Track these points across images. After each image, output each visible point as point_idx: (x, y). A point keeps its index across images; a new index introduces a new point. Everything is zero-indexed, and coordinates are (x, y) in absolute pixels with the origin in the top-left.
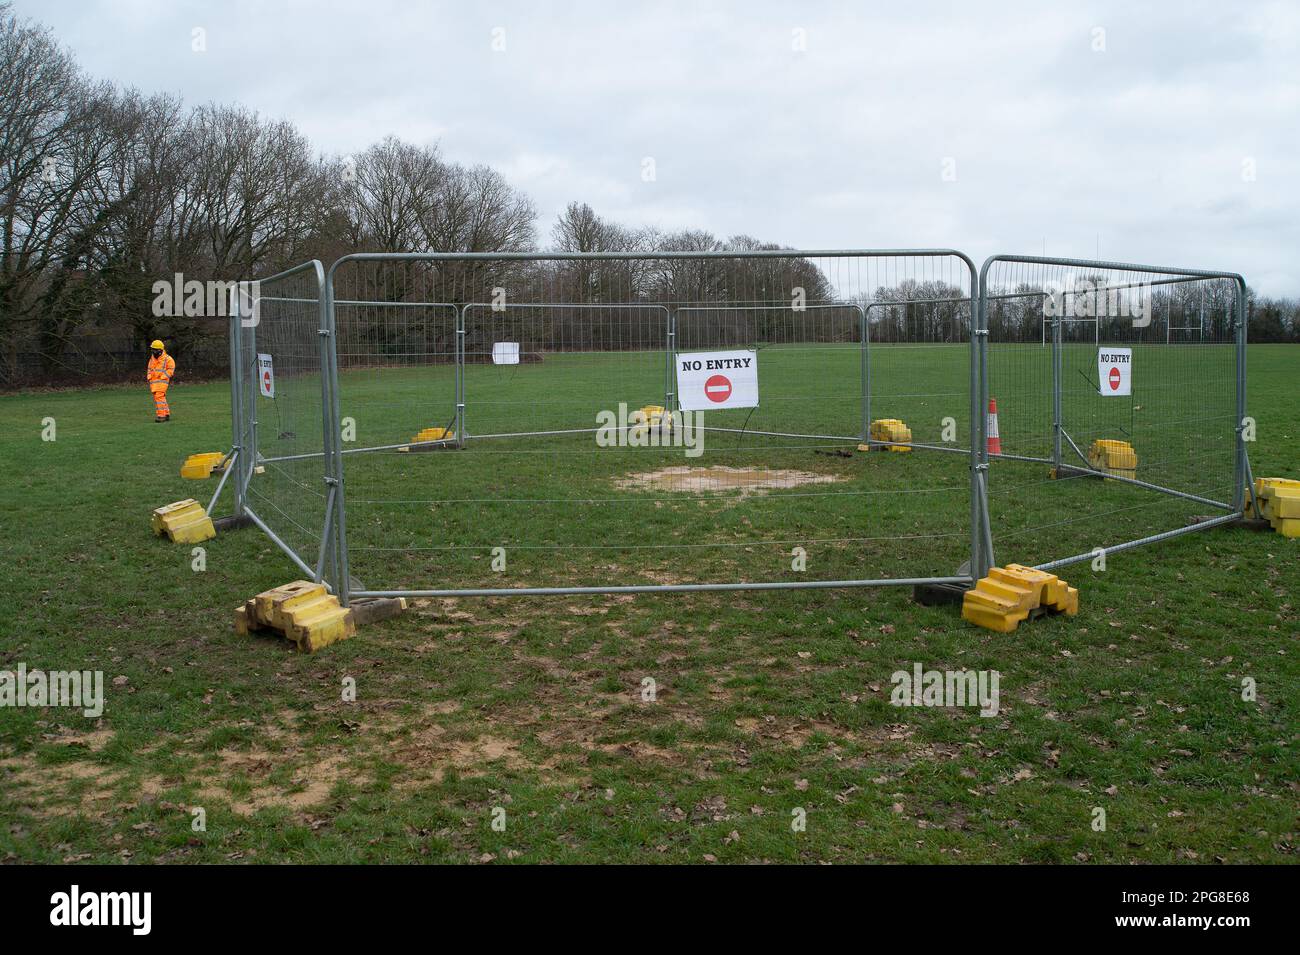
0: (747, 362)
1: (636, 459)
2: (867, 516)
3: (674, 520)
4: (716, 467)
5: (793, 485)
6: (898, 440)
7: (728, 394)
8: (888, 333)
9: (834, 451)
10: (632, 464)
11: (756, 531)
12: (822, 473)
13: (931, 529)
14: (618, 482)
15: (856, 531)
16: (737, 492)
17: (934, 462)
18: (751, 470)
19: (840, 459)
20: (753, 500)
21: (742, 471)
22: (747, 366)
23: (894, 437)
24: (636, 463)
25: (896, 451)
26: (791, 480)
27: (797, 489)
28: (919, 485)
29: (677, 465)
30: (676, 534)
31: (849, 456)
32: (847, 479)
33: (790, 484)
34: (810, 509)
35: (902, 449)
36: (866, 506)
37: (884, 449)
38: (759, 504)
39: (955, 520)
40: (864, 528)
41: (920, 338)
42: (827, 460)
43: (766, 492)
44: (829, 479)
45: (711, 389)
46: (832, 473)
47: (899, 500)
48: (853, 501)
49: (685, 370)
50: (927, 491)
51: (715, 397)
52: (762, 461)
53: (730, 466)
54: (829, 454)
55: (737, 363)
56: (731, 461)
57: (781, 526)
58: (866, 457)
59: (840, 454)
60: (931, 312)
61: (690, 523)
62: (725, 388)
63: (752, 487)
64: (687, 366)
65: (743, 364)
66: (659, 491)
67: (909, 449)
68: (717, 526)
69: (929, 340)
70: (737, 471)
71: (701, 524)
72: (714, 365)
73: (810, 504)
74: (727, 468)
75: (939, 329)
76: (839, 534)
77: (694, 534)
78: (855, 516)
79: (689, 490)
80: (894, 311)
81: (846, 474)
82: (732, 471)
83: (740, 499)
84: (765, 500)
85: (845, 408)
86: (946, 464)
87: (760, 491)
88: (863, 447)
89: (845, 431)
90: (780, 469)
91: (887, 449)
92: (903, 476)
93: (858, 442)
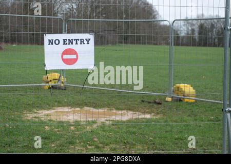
0: (88, 41)
1: (41, 102)
2: (166, 138)
3: (53, 137)
4: (86, 108)
5: (126, 119)
6: (188, 96)
7: (75, 60)
8: (189, 41)
9: (152, 101)
10: (38, 105)
11: (100, 145)
12: (144, 113)
13: (202, 146)
14: (28, 115)
15: (158, 146)
16: (94, 122)
17: (207, 109)
18: (106, 110)
19: (155, 106)
20: (103, 127)
21: (100, 110)
22: (88, 43)
23: (186, 94)
24: (40, 104)
25: (187, 102)
26: (126, 116)
27: (129, 121)
28: (198, 121)
29: (64, 106)
30: (53, 145)
31: (161, 104)
32: (158, 117)
33: (124, 119)
34: (134, 133)
35: (191, 101)
36: (166, 132)
37: (180, 100)
38: (105, 129)
39: (216, 142)
40: (163, 144)
41: (205, 45)
42: (148, 105)
43: (111, 122)
44: (148, 116)
45: (65, 57)
46: (150, 113)
47: (185, 129)
48: (159, 128)
49: (49, 44)
50: (202, 124)
51: (67, 62)
52: (112, 105)
53: (94, 107)
54: (149, 103)
55: (82, 42)
56: (94, 105)
57: (116, 142)
58: (170, 104)
59: (155, 102)
60: (212, 31)
61: (63, 139)
62: (74, 57)
63: (103, 120)
64: (51, 42)
65: (85, 42)
66: (50, 120)
67: (194, 101)
68: (78, 141)
69: (210, 45)
70: (97, 111)
71: (69, 140)
72: (67, 42)
73: (134, 130)
74: (92, 108)
75: (216, 40)
76: (148, 148)
77: (64, 146)
78: (159, 138)
79: (67, 120)
80: (193, 30)
81: (158, 113)
82: (95, 110)
83: (95, 126)
84: (109, 127)
85: (162, 78)
86: (213, 110)
87: (107, 122)
88: (169, 99)
89: (159, 90)
90: (122, 110)
91: (182, 101)
92: (189, 116)
93: (166, 96)
